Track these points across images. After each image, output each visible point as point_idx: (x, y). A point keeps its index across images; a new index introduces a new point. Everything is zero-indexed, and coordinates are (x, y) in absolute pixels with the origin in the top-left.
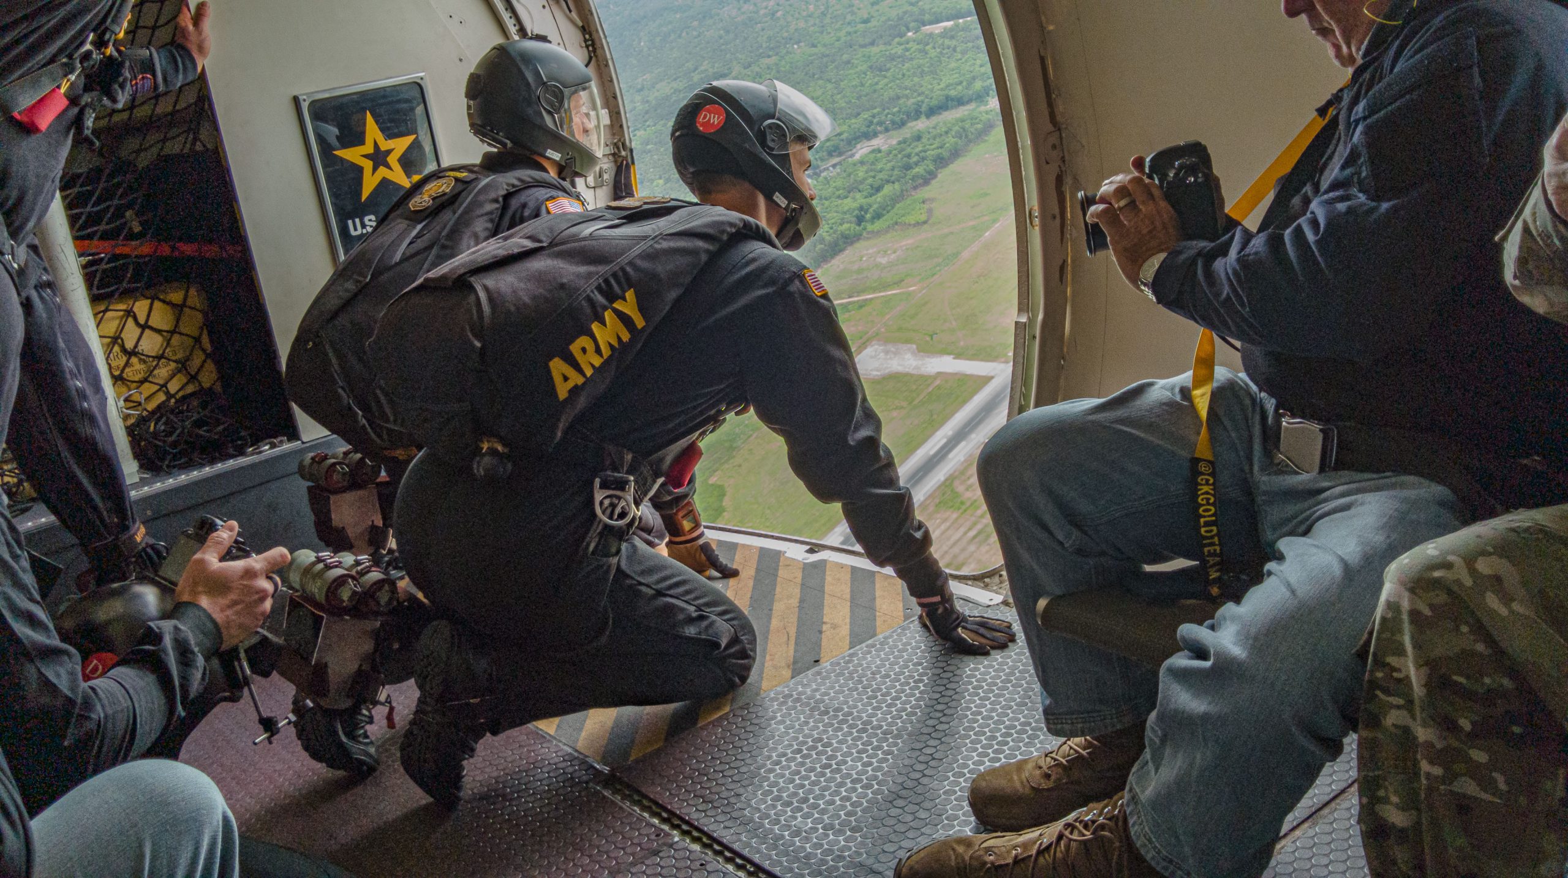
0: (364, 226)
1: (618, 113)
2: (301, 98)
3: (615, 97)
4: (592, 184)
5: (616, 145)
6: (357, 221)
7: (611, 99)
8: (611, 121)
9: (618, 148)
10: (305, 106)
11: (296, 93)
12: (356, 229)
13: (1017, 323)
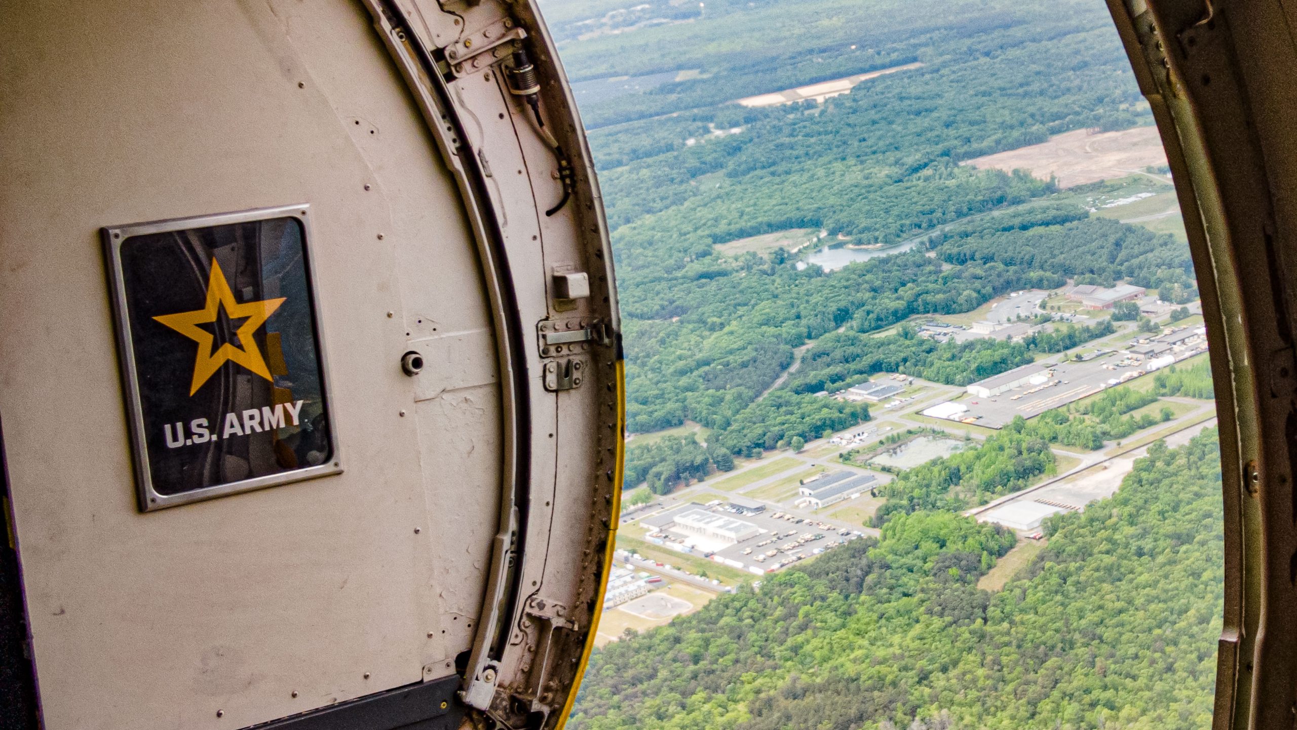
0: (188, 434)
1: (603, 279)
2: (112, 232)
3: (600, 255)
4: (554, 386)
5: (595, 328)
6: (179, 425)
7: (594, 258)
8: (591, 291)
9: (599, 333)
10: (116, 245)
11: (104, 224)
12: (175, 439)
13: (1222, 643)
